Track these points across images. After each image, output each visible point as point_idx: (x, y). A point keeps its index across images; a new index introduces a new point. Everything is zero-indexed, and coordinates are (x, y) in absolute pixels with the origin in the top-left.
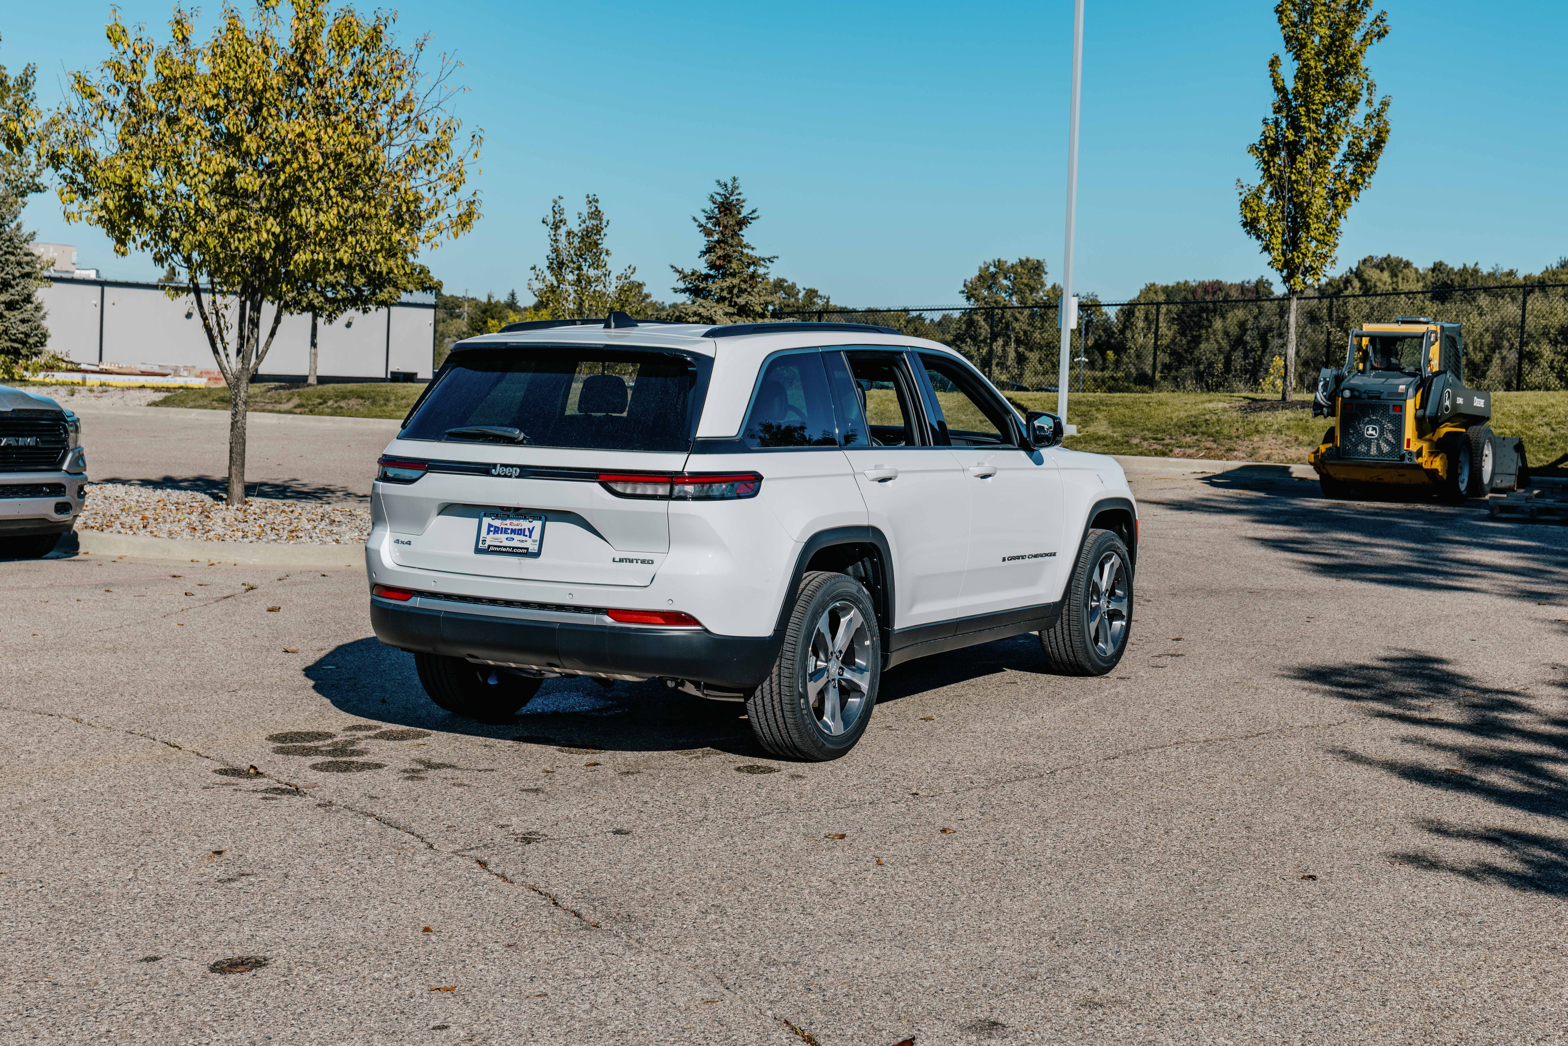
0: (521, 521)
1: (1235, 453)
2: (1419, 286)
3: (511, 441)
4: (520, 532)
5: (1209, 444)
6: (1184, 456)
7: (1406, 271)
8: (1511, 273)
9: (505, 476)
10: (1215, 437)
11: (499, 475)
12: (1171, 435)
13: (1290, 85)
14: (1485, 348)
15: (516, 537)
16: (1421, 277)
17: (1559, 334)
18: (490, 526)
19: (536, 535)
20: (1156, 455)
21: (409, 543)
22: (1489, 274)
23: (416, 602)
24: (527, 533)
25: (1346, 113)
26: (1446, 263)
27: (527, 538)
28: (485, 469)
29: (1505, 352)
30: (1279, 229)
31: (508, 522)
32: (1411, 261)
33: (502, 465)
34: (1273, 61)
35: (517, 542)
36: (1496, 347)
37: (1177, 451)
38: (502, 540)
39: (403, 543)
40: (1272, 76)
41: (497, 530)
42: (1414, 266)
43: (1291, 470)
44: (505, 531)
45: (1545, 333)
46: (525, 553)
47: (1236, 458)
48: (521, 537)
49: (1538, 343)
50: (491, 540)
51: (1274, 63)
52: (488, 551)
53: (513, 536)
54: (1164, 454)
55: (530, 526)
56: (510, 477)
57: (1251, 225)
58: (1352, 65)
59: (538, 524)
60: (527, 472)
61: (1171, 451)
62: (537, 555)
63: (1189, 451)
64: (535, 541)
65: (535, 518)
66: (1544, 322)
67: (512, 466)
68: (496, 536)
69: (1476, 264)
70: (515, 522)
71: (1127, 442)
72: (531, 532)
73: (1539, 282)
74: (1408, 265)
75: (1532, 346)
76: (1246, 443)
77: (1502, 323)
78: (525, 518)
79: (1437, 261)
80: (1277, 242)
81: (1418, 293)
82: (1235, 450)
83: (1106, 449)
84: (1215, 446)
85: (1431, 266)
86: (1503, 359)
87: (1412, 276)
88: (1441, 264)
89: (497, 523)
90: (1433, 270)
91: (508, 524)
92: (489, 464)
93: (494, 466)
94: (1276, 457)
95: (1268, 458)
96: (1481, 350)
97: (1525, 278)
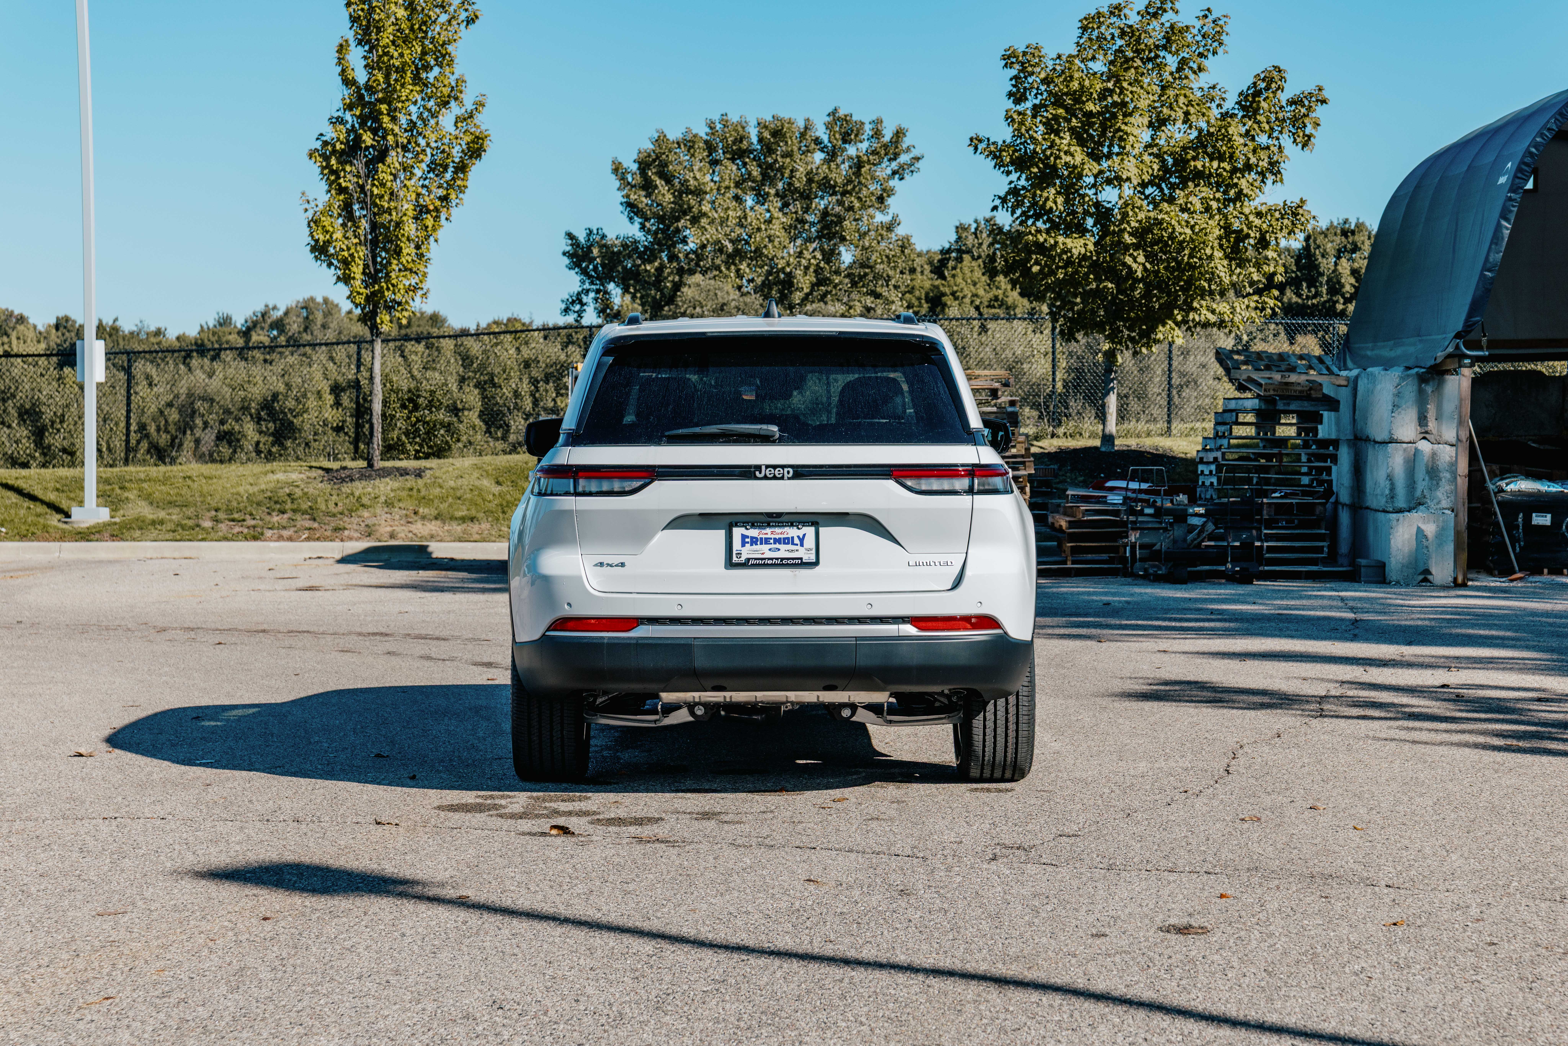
0: (786, 529)
1: (346, 533)
2: (41, 347)
3: (765, 439)
4: (787, 541)
5: (308, 524)
6: (280, 538)
7: (21, 328)
8: (158, 333)
9: (775, 478)
10: (312, 514)
11: (766, 478)
12: (251, 514)
13: (361, 77)
14: (172, 429)
15: (783, 547)
16: (41, 337)
17: (262, 409)
18: (744, 537)
19: (810, 542)
20: (246, 539)
21: (623, 565)
22: (132, 333)
23: (641, 632)
24: (797, 541)
25: (434, 115)
26: (73, 317)
27: (798, 547)
28: (747, 472)
29: (198, 433)
30: (361, 254)
31: (768, 530)
32: (26, 314)
33: (767, 467)
34: (341, 45)
35: (784, 552)
36: (185, 426)
37: (269, 533)
38: (765, 551)
39: (611, 566)
40: (339, 63)
41: (754, 541)
42: (31, 321)
43: (430, 549)
44: (767, 541)
45: (245, 409)
46: (802, 564)
47: (350, 539)
48: (790, 547)
49: (237, 419)
50: (748, 552)
51: (342, 49)
52: (745, 565)
53: (777, 546)
54: (255, 538)
55: (800, 533)
56: (782, 478)
57: (320, 250)
58: (443, 58)
59: (810, 531)
60: (801, 472)
61: (262, 534)
62: (816, 563)
63: (285, 533)
64: (809, 550)
65: (805, 523)
66: (242, 393)
67: (783, 467)
68: (754, 547)
69: (116, 320)
70: (778, 530)
71: (198, 526)
72: (802, 540)
73: (196, 344)
74: (21, 319)
75: (231, 425)
76: (355, 520)
77: (190, 395)
78: (792, 525)
79: (61, 314)
80: (357, 270)
81: (39, 355)
82: (345, 529)
83: (170, 535)
84: (316, 525)
85: (53, 321)
86: (197, 441)
87: (31, 335)
88: (67, 319)
89: (753, 533)
90: (57, 327)
91: (768, 532)
92: (749, 467)
93: (758, 468)
94: (403, 535)
95: (392, 536)
96: (167, 431)
97: (178, 338)
